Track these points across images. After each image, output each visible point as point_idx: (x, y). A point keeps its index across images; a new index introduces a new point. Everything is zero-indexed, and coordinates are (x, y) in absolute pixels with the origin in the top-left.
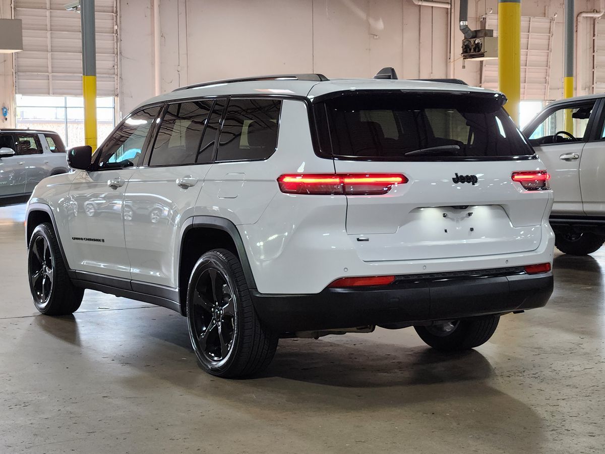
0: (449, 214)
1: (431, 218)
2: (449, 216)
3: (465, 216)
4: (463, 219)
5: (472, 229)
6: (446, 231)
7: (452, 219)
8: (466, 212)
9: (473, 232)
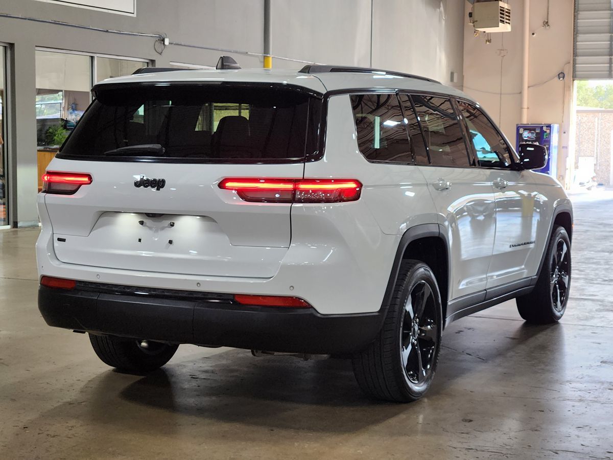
0: (148, 221)
1: (128, 224)
2: (147, 225)
3: (167, 225)
4: (163, 229)
5: (171, 242)
6: (140, 240)
7: (150, 228)
8: (168, 222)
9: (171, 246)
